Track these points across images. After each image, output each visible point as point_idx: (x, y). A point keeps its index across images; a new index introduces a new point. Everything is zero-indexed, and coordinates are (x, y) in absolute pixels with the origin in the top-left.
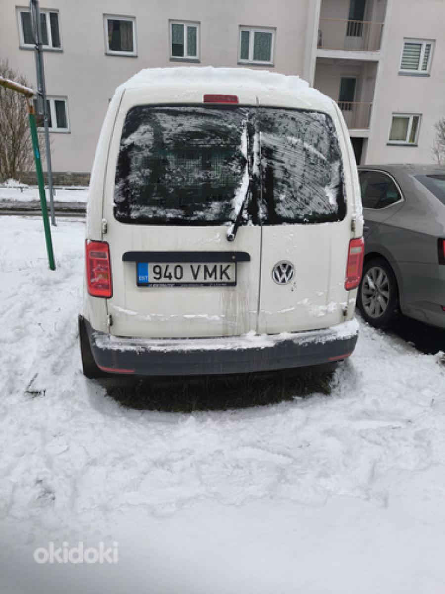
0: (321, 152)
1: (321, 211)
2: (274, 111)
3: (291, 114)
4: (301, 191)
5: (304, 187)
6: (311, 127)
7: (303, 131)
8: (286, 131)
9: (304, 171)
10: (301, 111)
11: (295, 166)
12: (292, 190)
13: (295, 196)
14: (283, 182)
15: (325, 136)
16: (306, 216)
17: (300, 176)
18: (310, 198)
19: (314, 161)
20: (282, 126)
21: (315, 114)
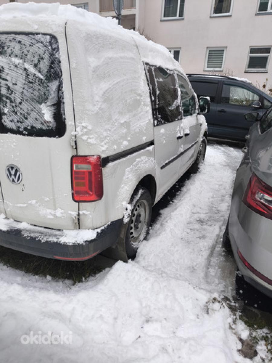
0: (40, 72)
1: (38, 126)
2: (5, 36)
3: (19, 37)
4: (21, 107)
5: (23, 103)
6: (34, 49)
7: (26, 52)
8: (12, 53)
9: (24, 89)
10: (27, 34)
11: (16, 84)
12: (14, 105)
13: (16, 111)
14: (7, 98)
15: (46, 57)
16: (25, 129)
17: (20, 93)
18: (28, 114)
19: (32, 80)
20: (10, 49)
21: (40, 36)
